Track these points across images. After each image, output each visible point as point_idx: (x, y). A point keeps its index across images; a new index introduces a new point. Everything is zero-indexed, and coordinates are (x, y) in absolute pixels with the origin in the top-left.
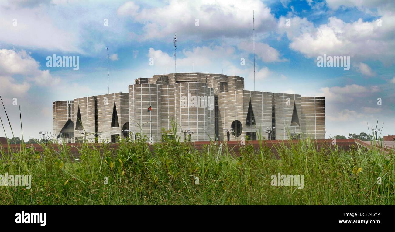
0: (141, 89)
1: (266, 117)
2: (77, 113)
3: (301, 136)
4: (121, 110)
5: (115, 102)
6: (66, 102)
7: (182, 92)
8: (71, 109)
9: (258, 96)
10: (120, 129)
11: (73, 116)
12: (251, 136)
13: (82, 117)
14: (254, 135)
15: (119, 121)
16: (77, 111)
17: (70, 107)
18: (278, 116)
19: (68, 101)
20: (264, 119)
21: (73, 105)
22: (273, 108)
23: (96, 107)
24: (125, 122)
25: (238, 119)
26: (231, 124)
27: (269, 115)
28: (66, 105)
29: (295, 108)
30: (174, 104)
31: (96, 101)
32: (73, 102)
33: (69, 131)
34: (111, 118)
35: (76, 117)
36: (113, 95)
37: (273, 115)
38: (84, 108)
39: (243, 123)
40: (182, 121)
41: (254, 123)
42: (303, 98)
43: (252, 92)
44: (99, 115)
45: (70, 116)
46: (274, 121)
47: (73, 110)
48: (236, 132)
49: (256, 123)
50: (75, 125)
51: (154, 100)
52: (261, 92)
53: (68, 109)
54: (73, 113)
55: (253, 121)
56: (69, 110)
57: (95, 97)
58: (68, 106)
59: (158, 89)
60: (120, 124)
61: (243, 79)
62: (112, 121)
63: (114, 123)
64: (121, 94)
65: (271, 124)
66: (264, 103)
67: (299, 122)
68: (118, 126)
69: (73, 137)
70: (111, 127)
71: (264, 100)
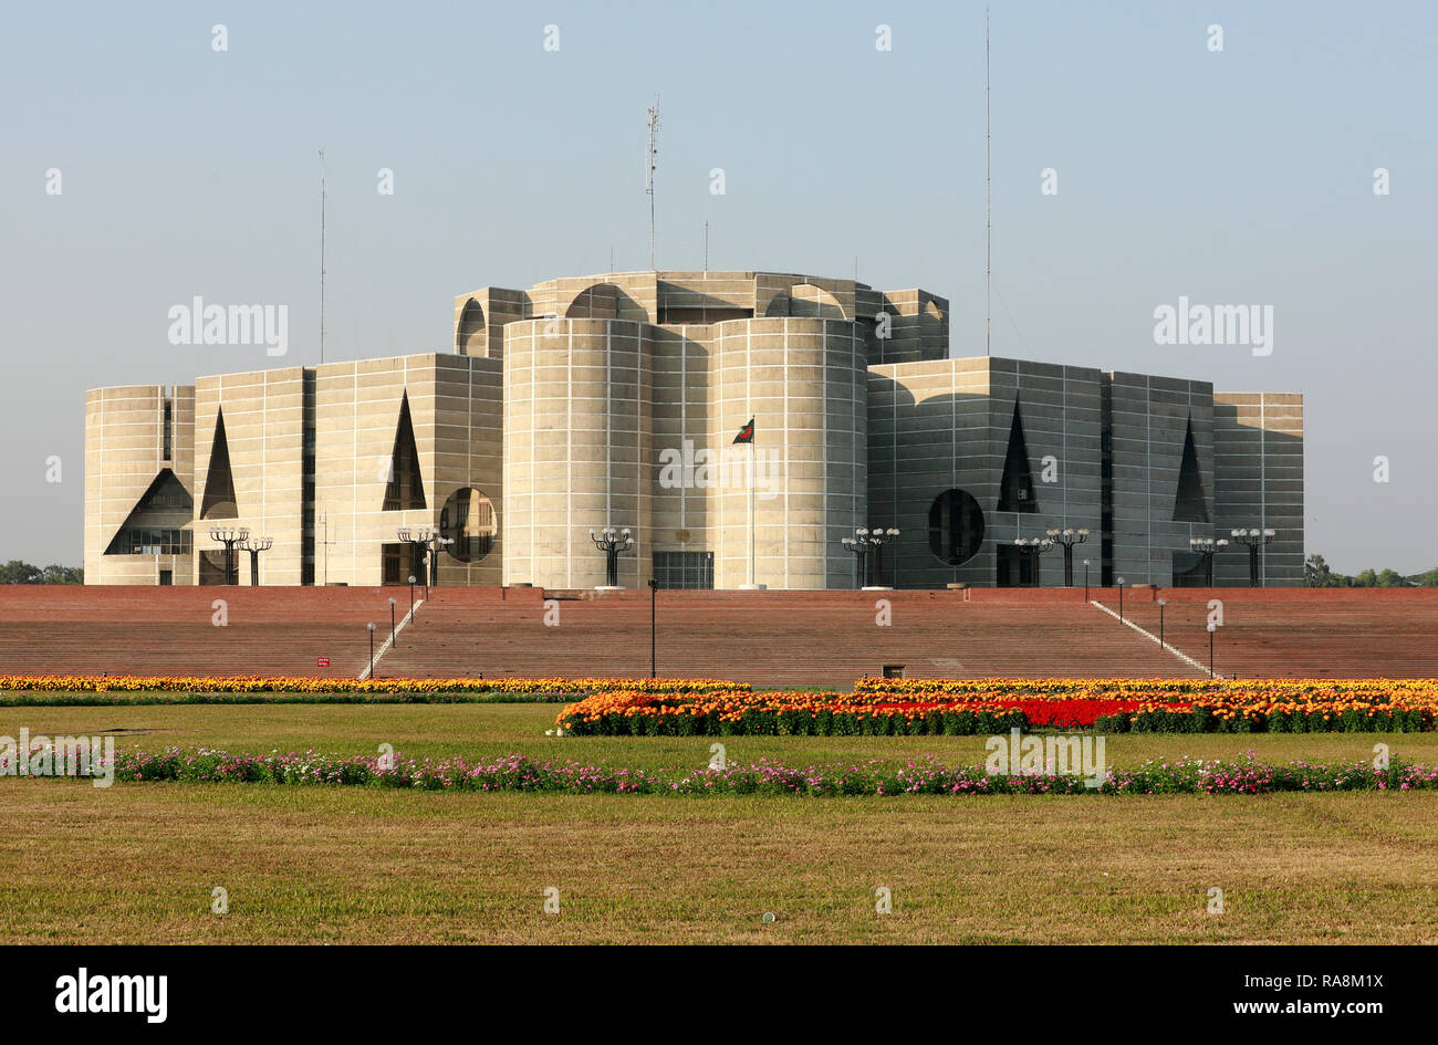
0: (570, 341)
1: (1078, 479)
2: (210, 443)
3: (1213, 563)
4: (439, 431)
5: (405, 396)
8: (174, 424)
9: (1049, 383)
10: (431, 517)
11: (189, 457)
13: (237, 459)
14: (1031, 554)
15: (428, 482)
16: (213, 430)
17: (167, 417)
18: (1124, 473)
19: (163, 389)
20: (1073, 485)
21: (186, 404)
22: (1107, 434)
23: (308, 416)
24: (459, 486)
25: (962, 486)
26: (928, 506)
27: (1091, 472)
28: (152, 405)
29: (1190, 441)
31: (308, 389)
32: (185, 391)
33: (164, 521)
35: (201, 463)
36: (397, 363)
37: (1107, 470)
38: (245, 419)
39: (989, 501)
41: (1030, 506)
43: (1026, 367)
44: (323, 453)
45: (167, 457)
46: (1107, 496)
47: (191, 430)
48: (945, 540)
49: (1041, 503)
50: (198, 497)
51: (628, 392)
52: (1062, 367)
54: (186, 443)
55: (1024, 494)
56: (166, 431)
58: (160, 411)
60: (429, 497)
61: (947, 302)
62: (390, 483)
63: (403, 490)
65: (1095, 511)
66: (1072, 415)
67: (1207, 504)
68: (423, 505)
69: (187, 550)
70: (384, 509)
71: (1071, 401)
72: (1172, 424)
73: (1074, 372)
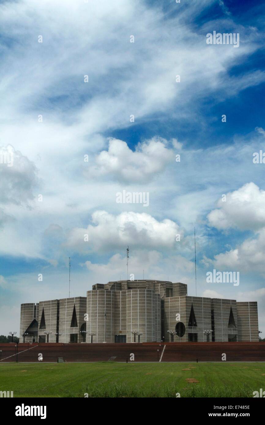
0: (98, 294)
1: (206, 320)
2: (42, 314)
3: (237, 336)
4: (80, 312)
5: (75, 305)
6: (32, 304)
7: (133, 298)
8: (36, 310)
9: (199, 301)
10: (78, 329)
11: (38, 317)
12: (193, 337)
13: (46, 318)
14: (196, 335)
15: (78, 322)
16: (42, 312)
17: (35, 309)
18: (216, 318)
19: (34, 304)
21: (38, 307)
22: (212, 312)
23: (58, 309)
24: (83, 322)
25: (181, 321)
26: (175, 325)
27: (209, 318)
28: (32, 307)
29: (231, 312)
30: (125, 307)
31: (58, 304)
32: (38, 304)
33: (34, 330)
34: (71, 319)
35: (40, 317)
36: (73, 299)
37: (213, 318)
38: (47, 310)
39: (186, 324)
40: (132, 323)
41: (196, 325)
42: (239, 303)
43: (194, 298)
44: (61, 316)
45: (35, 317)
46: (213, 323)
47: (38, 312)
48: (180, 332)
49: (198, 325)
50: (39, 325)
51: (109, 304)
52: (201, 298)
53: (34, 310)
54: (38, 314)
55: (195, 323)
56: (35, 312)
57: (58, 301)
58: (34, 308)
59: (112, 294)
60: (78, 325)
61: (187, 285)
62: (72, 322)
63: (74, 323)
64: (81, 298)
65: (210, 326)
66: (204, 307)
67: (236, 324)
68: (77, 326)
69: (37, 335)
70: (71, 327)
71: (204, 304)
72: (227, 308)
73: (204, 298)
